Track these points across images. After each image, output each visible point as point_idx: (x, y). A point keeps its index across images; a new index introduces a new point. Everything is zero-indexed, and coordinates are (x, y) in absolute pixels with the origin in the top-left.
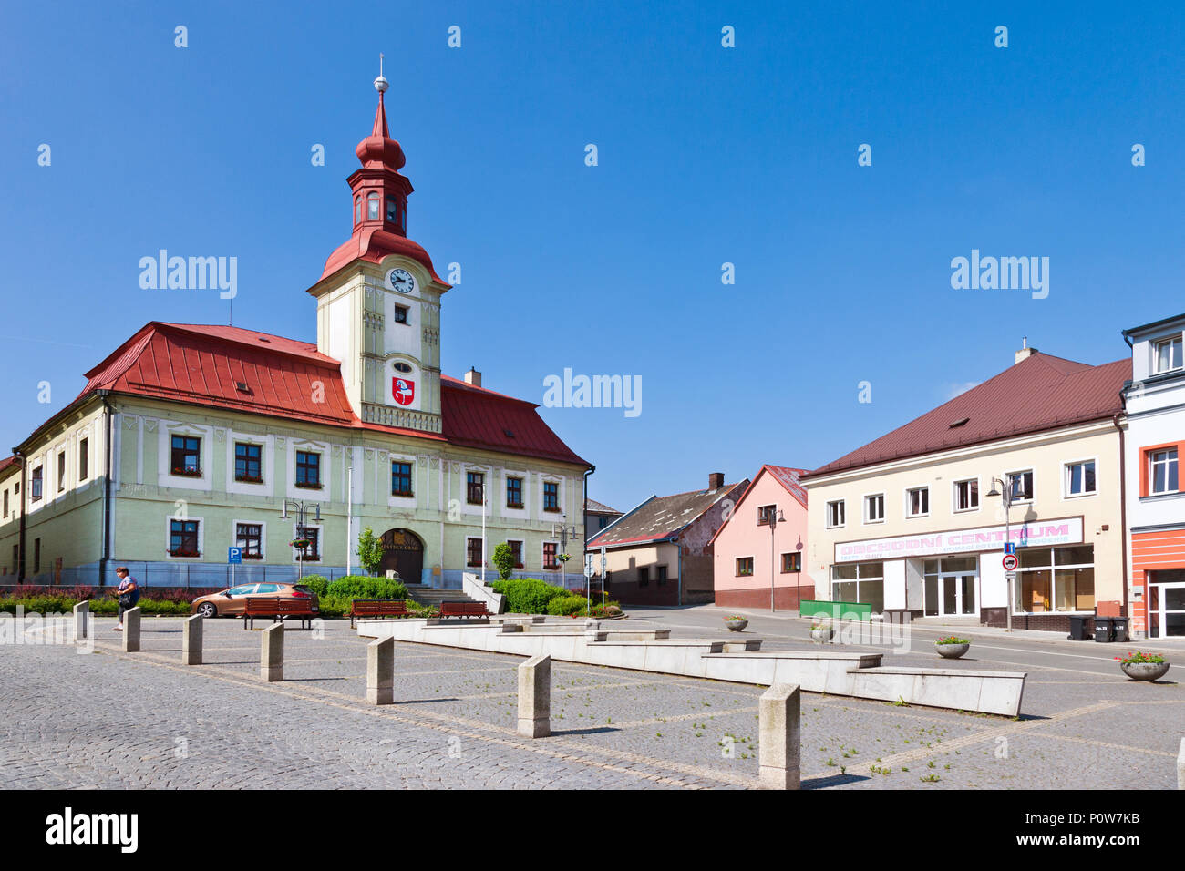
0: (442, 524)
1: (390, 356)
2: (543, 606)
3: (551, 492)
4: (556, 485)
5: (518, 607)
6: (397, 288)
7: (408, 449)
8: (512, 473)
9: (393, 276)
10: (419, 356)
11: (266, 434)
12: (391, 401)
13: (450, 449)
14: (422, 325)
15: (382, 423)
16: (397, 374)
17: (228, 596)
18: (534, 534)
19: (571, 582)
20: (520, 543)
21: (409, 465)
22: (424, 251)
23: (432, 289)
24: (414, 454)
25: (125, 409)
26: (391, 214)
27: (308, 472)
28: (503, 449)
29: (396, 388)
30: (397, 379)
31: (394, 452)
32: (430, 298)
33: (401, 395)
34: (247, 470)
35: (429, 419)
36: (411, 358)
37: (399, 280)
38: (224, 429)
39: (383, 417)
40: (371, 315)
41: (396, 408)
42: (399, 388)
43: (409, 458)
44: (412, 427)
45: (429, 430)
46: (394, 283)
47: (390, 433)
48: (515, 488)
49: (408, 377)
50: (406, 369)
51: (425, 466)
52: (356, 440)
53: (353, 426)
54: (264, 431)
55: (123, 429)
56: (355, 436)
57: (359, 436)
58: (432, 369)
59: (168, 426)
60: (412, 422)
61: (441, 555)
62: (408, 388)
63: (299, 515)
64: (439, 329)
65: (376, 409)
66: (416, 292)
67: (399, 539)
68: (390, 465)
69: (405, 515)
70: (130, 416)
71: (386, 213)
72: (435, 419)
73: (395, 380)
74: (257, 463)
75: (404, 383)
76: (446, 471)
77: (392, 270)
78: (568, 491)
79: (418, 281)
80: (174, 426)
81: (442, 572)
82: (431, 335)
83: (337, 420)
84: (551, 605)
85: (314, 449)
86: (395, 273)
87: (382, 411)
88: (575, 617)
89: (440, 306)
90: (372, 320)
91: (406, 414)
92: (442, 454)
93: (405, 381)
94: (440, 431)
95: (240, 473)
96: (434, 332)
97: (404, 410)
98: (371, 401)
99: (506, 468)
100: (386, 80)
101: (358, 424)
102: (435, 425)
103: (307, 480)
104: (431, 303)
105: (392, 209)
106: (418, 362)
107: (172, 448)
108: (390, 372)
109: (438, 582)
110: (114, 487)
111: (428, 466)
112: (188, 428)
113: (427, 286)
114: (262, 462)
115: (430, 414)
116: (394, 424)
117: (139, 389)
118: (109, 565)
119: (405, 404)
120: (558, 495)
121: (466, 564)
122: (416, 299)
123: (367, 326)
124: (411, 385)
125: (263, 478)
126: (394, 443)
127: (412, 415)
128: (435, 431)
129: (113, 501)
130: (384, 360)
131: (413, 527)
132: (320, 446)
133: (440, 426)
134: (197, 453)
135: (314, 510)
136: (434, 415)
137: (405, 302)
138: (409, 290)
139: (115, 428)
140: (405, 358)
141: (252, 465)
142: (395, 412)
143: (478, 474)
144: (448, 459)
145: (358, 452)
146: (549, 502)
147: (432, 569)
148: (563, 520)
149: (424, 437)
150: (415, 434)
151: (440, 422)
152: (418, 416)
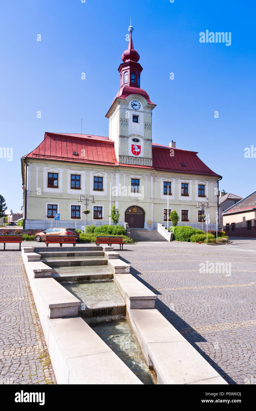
0: (152, 204)
1: (131, 136)
2: (188, 238)
3: (202, 189)
4: (204, 186)
5: (178, 238)
6: (134, 108)
7: (138, 173)
8: (184, 181)
9: (132, 104)
10: (143, 135)
11: (82, 170)
12: (131, 154)
13: (156, 173)
14: (144, 122)
15: (127, 163)
16: (134, 143)
17: (45, 233)
18: (194, 207)
19: (211, 227)
20: (187, 211)
21: (139, 180)
22: (146, 92)
23: (148, 107)
24: (140, 175)
25: (32, 164)
26: (133, 79)
27: (98, 184)
28: (179, 171)
29: (133, 149)
30: (134, 145)
31: (132, 174)
32: (148, 111)
33: (135, 152)
34: (76, 185)
35: (147, 160)
36: (139, 136)
37: (135, 105)
38: (67, 169)
39: (128, 161)
40: (123, 120)
41: (133, 157)
42: (134, 149)
43: (138, 177)
44: (140, 164)
45: (147, 165)
46: (132, 107)
47: (130, 167)
48: (185, 187)
49: (138, 144)
50: (137, 141)
51: (145, 180)
52: (116, 171)
53: (115, 165)
54: (81, 169)
55: (31, 171)
56: (116, 169)
57: (117, 169)
58: (148, 140)
59: (47, 169)
60: (140, 162)
61: (152, 216)
62: (138, 148)
63: (86, 201)
64: (151, 123)
65: (125, 158)
66: (142, 109)
67: (135, 210)
68: (130, 180)
69: (137, 200)
70: (33, 166)
71: (131, 79)
72: (149, 160)
73: (133, 146)
74: (79, 182)
75: (136, 146)
76: (154, 181)
77: (132, 101)
78: (210, 188)
79: (142, 104)
80: (48, 169)
81: (152, 223)
82: (148, 126)
83: (109, 163)
84: (192, 237)
85: (101, 175)
86: (133, 102)
87: (127, 159)
88: (200, 243)
89: (152, 114)
90: (123, 122)
91: (137, 159)
92: (152, 174)
93: (137, 146)
94: (152, 165)
95: (73, 186)
96: (149, 124)
97: (136, 157)
98: (123, 155)
99: (181, 179)
100: (132, 27)
101: (118, 164)
102: (149, 163)
103: (98, 187)
104: (148, 113)
105: (133, 77)
106: (142, 137)
107: (48, 178)
108: (131, 142)
109: (150, 227)
110: (28, 193)
111: (146, 180)
112: (53, 169)
113: (146, 106)
114: (81, 181)
115: (147, 158)
116: (132, 164)
117: (37, 156)
118: (26, 221)
119: (137, 155)
120: (205, 190)
121: (163, 220)
122: (142, 112)
123: (121, 125)
124: (139, 147)
125: (81, 188)
126: (132, 171)
127: (140, 159)
128: (149, 165)
129: (28, 198)
130: (128, 138)
131: (140, 205)
132: (103, 174)
133: (152, 163)
134: (57, 179)
135: (91, 199)
136: (149, 158)
137: (137, 113)
138: (138, 108)
139: (29, 171)
140: (137, 136)
141: (77, 183)
142: (132, 158)
143: (169, 182)
144: (155, 177)
145: (118, 175)
146: (201, 193)
147: (148, 222)
148: (207, 201)
149: (145, 168)
150: (140, 167)
151: (152, 161)
152: (142, 159)
